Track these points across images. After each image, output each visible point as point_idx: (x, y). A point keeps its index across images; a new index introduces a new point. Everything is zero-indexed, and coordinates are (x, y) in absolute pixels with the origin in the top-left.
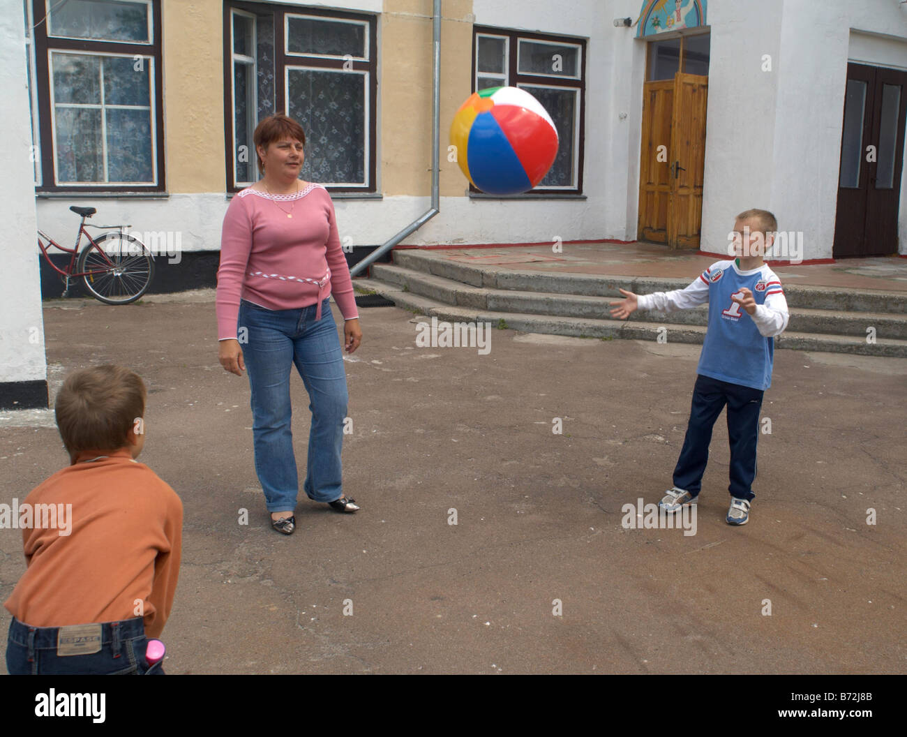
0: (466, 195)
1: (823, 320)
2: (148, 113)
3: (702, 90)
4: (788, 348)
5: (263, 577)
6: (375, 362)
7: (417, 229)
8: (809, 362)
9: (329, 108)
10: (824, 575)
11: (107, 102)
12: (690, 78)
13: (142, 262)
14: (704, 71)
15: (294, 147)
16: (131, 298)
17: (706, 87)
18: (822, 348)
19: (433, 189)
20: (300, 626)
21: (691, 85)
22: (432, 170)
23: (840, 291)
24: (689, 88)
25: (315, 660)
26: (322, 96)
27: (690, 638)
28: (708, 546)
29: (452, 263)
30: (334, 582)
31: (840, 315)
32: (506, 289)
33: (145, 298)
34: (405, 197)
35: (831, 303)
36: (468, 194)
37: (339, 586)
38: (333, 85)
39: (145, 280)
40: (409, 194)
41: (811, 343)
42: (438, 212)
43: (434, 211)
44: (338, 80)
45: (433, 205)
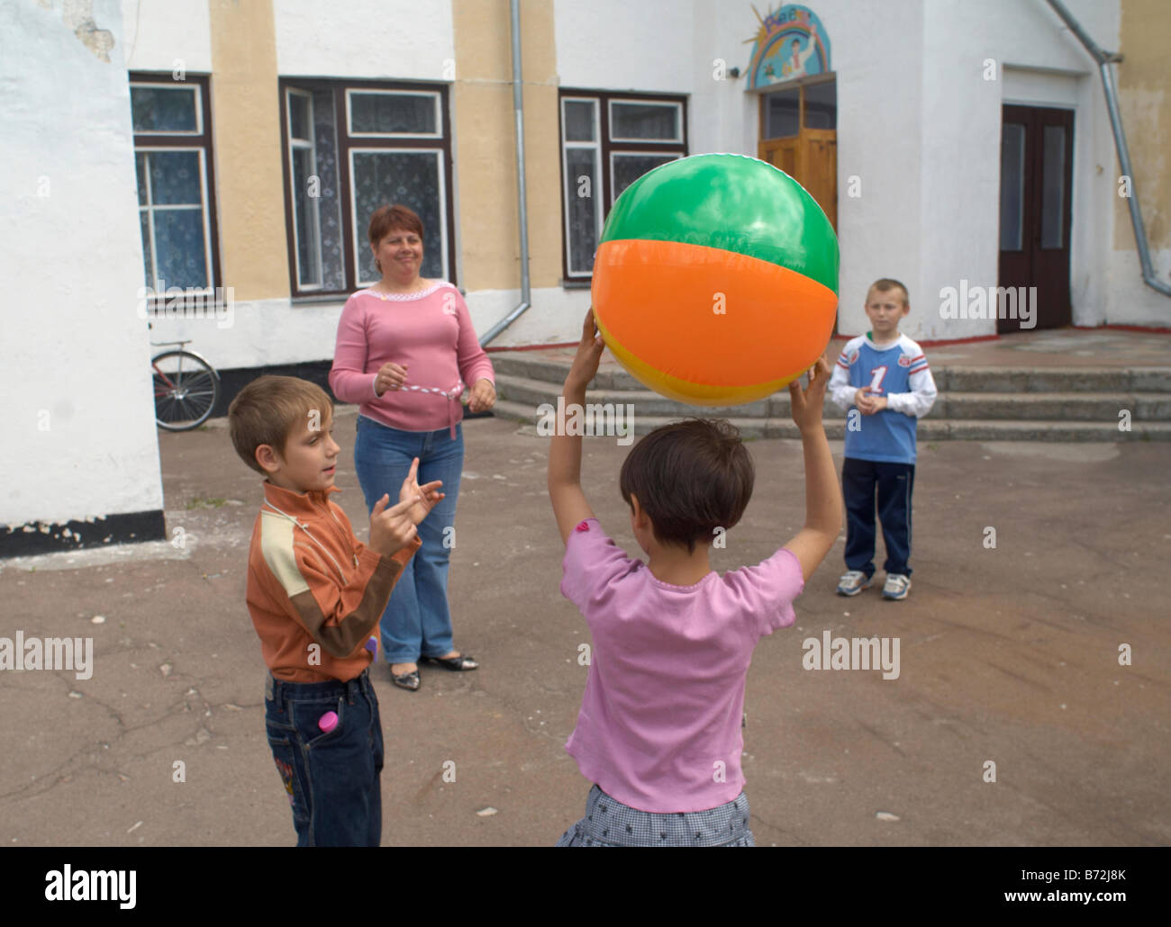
0: (559, 285)
1: (999, 405)
2: (199, 213)
3: (830, 147)
4: (960, 439)
5: (473, 689)
6: (497, 477)
7: (506, 327)
8: (988, 452)
9: (397, 194)
10: (1062, 660)
11: (155, 203)
12: (816, 134)
13: (206, 381)
14: (832, 124)
15: (405, 241)
16: (192, 423)
17: (834, 143)
18: (1000, 436)
19: (523, 280)
20: (532, 731)
21: (818, 142)
22: (521, 259)
23: (1016, 370)
24: (816, 146)
25: (561, 758)
26: (388, 180)
27: (937, 722)
28: (929, 639)
29: (556, 364)
30: (549, 690)
31: (1019, 398)
32: (625, 389)
33: (212, 423)
34: (489, 292)
35: (1006, 384)
36: (562, 283)
37: (556, 693)
38: (400, 167)
39: (210, 402)
40: (496, 288)
41: (987, 431)
42: (529, 306)
43: (524, 305)
44: (405, 161)
45: (523, 297)
